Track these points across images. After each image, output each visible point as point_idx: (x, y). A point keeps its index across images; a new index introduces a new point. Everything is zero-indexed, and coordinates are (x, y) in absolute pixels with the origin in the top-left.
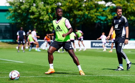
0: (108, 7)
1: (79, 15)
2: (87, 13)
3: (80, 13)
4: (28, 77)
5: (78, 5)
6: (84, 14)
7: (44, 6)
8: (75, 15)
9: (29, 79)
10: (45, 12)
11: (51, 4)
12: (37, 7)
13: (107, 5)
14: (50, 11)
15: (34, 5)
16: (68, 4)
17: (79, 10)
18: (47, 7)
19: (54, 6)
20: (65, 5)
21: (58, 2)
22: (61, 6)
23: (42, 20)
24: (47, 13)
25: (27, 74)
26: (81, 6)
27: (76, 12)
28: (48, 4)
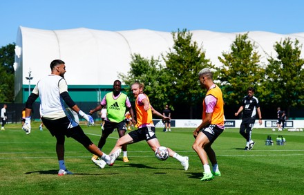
0: (224, 85)
1: (194, 93)
2: (201, 92)
3: (195, 91)
4: (142, 157)
5: (193, 84)
6: (199, 93)
7: (160, 85)
8: (191, 94)
9: (143, 159)
10: (160, 91)
11: (166, 83)
12: (152, 86)
13: (222, 84)
14: (165, 90)
15: (150, 84)
16: (183, 83)
17: (194, 89)
18: (163, 85)
19: (170, 84)
20: (180, 84)
21: (173, 81)
22: (177, 84)
23: (157, 99)
24: (163, 92)
25: (141, 154)
26: (196, 85)
27: (191, 91)
28: (163, 83)
